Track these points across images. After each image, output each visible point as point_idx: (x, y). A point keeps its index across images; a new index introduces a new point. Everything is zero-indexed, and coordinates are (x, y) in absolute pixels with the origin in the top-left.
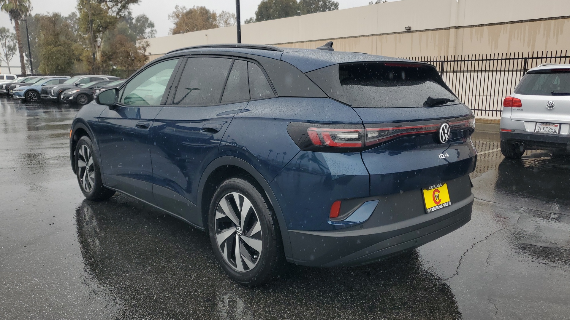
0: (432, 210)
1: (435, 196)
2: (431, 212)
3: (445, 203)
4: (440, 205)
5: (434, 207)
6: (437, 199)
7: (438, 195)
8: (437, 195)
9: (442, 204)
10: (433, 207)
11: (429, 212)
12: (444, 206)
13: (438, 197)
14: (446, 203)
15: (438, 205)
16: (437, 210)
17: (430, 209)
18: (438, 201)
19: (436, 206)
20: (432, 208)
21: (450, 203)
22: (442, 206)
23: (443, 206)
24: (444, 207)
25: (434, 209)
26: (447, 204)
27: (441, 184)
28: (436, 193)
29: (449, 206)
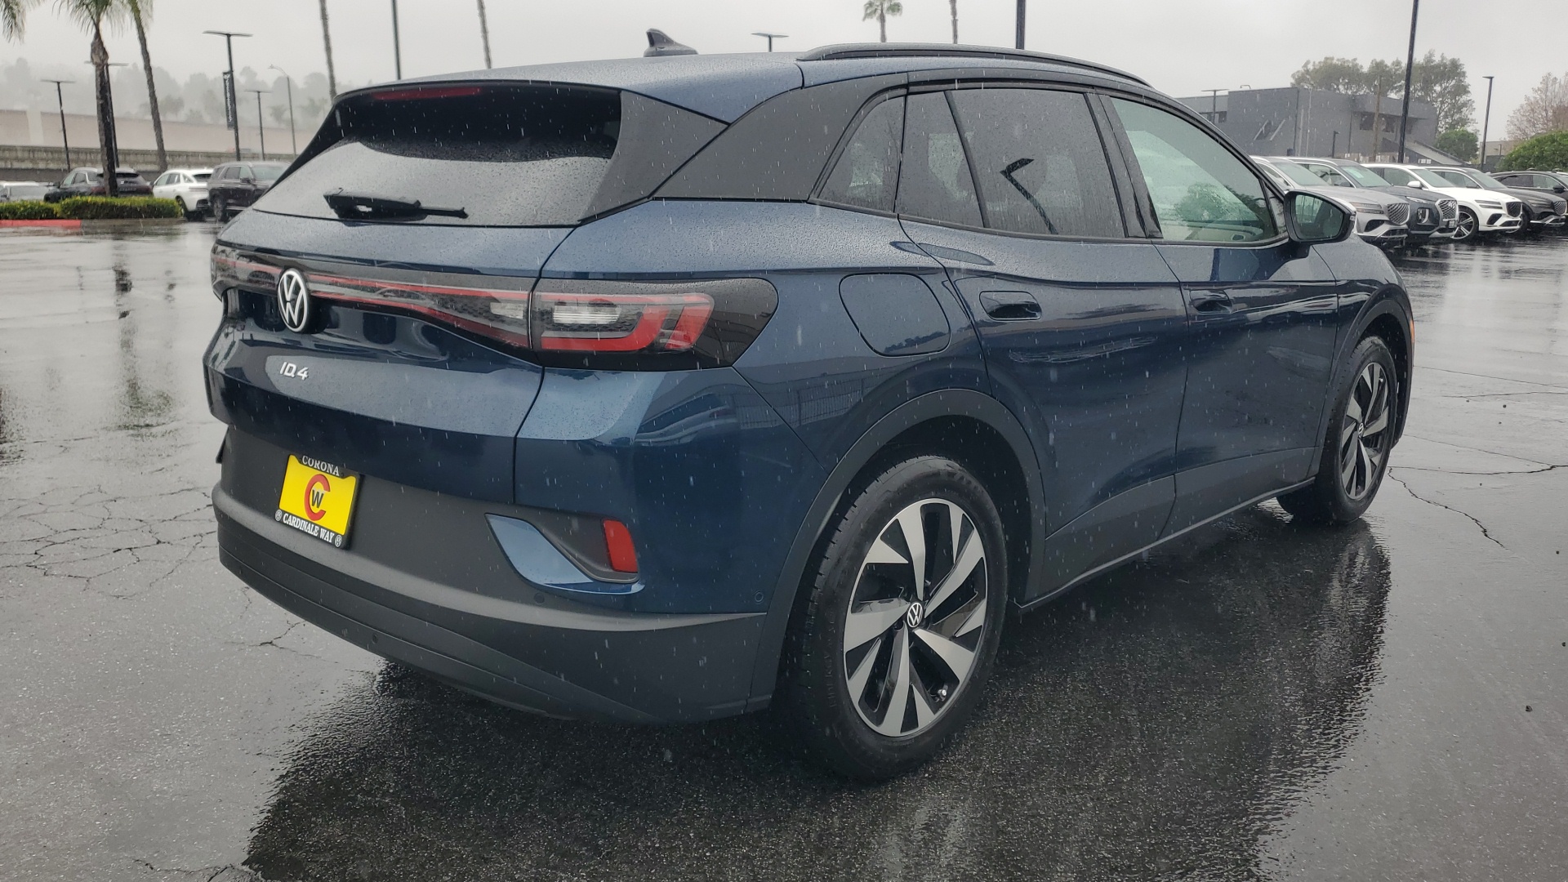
0: (287, 518)
1: (314, 491)
2: (281, 522)
3: (328, 530)
4: (315, 525)
5: (297, 517)
6: (313, 505)
7: (322, 495)
8: (318, 493)
9: (321, 527)
10: (293, 515)
11: (278, 519)
12: (322, 536)
13: (318, 499)
14: (330, 531)
15: (309, 522)
16: (298, 530)
17: (284, 512)
18: (315, 510)
19: (301, 519)
20: (290, 514)
21: (339, 541)
22: (316, 531)
23: (319, 532)
24: (318, 538)
25: (292, 522)
26: (331, 537)
27: (337, 468)
28: (318, 487)
29: (333, 544)
